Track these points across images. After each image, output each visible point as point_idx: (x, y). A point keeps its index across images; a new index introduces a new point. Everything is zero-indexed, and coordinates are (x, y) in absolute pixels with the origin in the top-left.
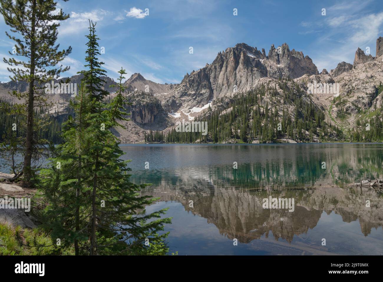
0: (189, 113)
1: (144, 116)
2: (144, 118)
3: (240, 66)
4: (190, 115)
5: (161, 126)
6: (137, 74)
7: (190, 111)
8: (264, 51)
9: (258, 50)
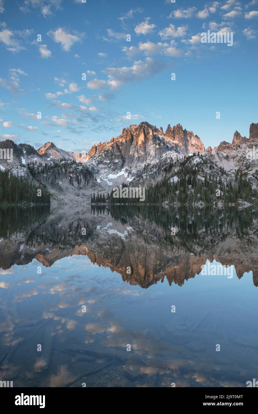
0: (107, 179)
1: (80, 181)
2: (80, 183)
3: (151, 142)
4: (108, 180)
5: (94, 190)
6: (50, 142)
7: (107, 177)
8: (161, 128)
9: (157, 128)
